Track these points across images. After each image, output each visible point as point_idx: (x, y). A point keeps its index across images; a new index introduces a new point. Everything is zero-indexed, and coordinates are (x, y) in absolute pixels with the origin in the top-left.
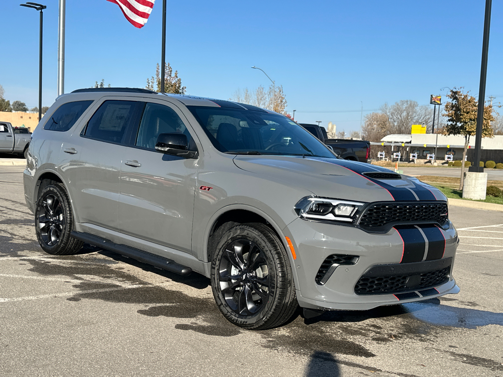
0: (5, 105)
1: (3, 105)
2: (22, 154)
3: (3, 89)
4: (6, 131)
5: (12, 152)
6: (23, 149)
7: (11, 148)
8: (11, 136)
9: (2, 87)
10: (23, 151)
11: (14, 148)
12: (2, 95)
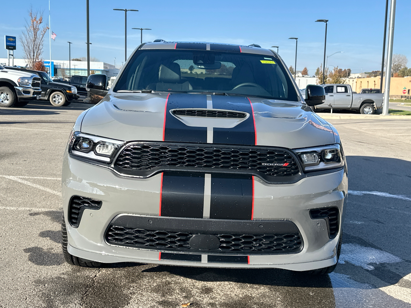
0: (407, 72)
1: (406, 72)
2: (358, 110)
3: (407, 59)
4: (346, 91)
5: (350, 109)
6: (359, 106)
7: (349, 105)
8: (349, 96)
9: (406, 58)
10: (359, 108)
11: (351, 105)
12: (406, 64)
